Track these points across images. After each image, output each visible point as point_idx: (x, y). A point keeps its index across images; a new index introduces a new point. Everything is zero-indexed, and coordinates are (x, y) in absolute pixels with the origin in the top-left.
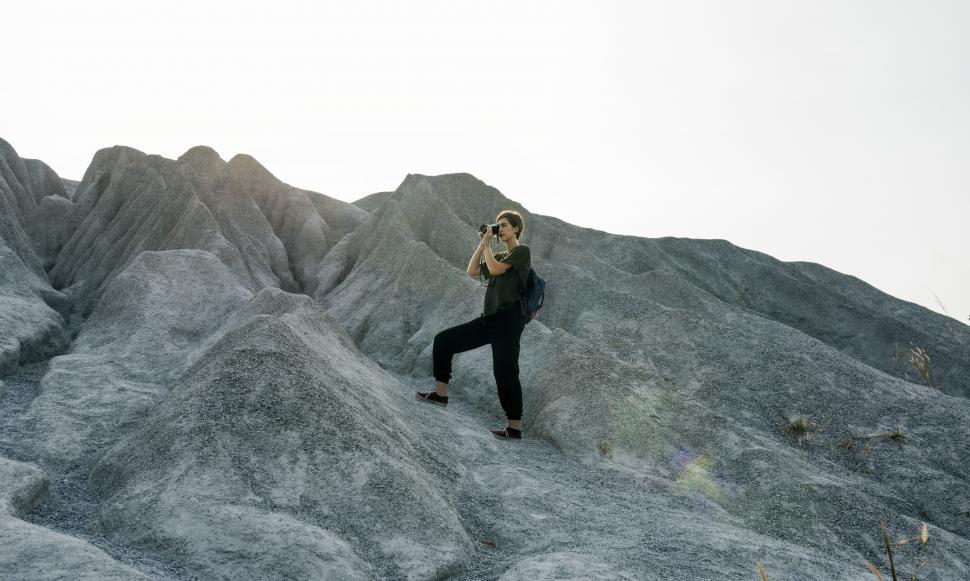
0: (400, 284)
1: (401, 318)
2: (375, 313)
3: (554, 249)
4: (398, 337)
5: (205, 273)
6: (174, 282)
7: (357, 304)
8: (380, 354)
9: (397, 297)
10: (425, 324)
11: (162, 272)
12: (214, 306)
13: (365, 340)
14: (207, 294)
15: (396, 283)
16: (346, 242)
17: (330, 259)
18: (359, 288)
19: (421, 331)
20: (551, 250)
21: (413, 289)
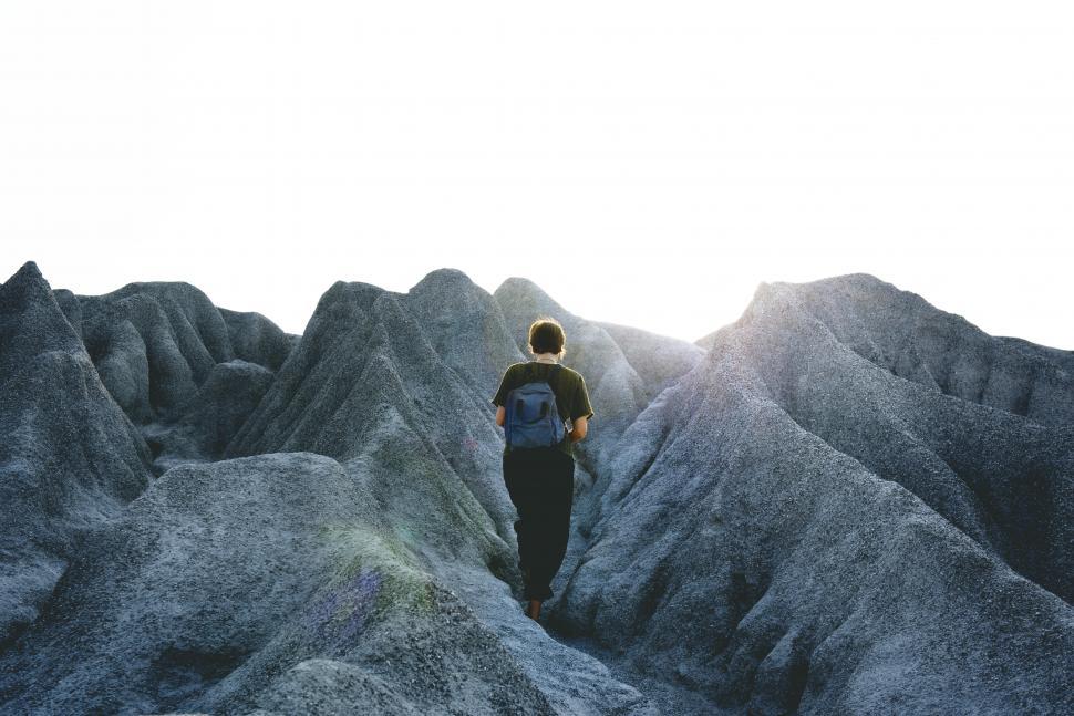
0: (726, 491)
1: (726, 568)
2: (679, 555)
3: (1036, 394)
4: (720, 612)
5: (299, 502)
6: (219, 530)
7: (652, 529)
8: (680, 650)
9: (718, 520)
10: (778, 582)
11: (199, 511)
12: (293, 580)
13: (655, 617)
14: (289, 550)
15: (717, 490)
16: (661, 404)
17: (634, 434)
18: (656, 496)
19: (766, 600)
20: (1029, 395)
21: (753, 501)
